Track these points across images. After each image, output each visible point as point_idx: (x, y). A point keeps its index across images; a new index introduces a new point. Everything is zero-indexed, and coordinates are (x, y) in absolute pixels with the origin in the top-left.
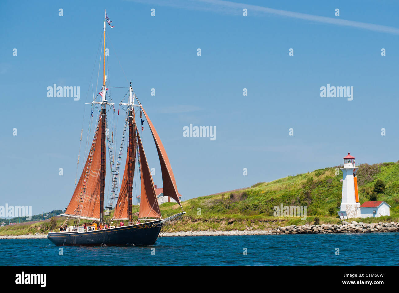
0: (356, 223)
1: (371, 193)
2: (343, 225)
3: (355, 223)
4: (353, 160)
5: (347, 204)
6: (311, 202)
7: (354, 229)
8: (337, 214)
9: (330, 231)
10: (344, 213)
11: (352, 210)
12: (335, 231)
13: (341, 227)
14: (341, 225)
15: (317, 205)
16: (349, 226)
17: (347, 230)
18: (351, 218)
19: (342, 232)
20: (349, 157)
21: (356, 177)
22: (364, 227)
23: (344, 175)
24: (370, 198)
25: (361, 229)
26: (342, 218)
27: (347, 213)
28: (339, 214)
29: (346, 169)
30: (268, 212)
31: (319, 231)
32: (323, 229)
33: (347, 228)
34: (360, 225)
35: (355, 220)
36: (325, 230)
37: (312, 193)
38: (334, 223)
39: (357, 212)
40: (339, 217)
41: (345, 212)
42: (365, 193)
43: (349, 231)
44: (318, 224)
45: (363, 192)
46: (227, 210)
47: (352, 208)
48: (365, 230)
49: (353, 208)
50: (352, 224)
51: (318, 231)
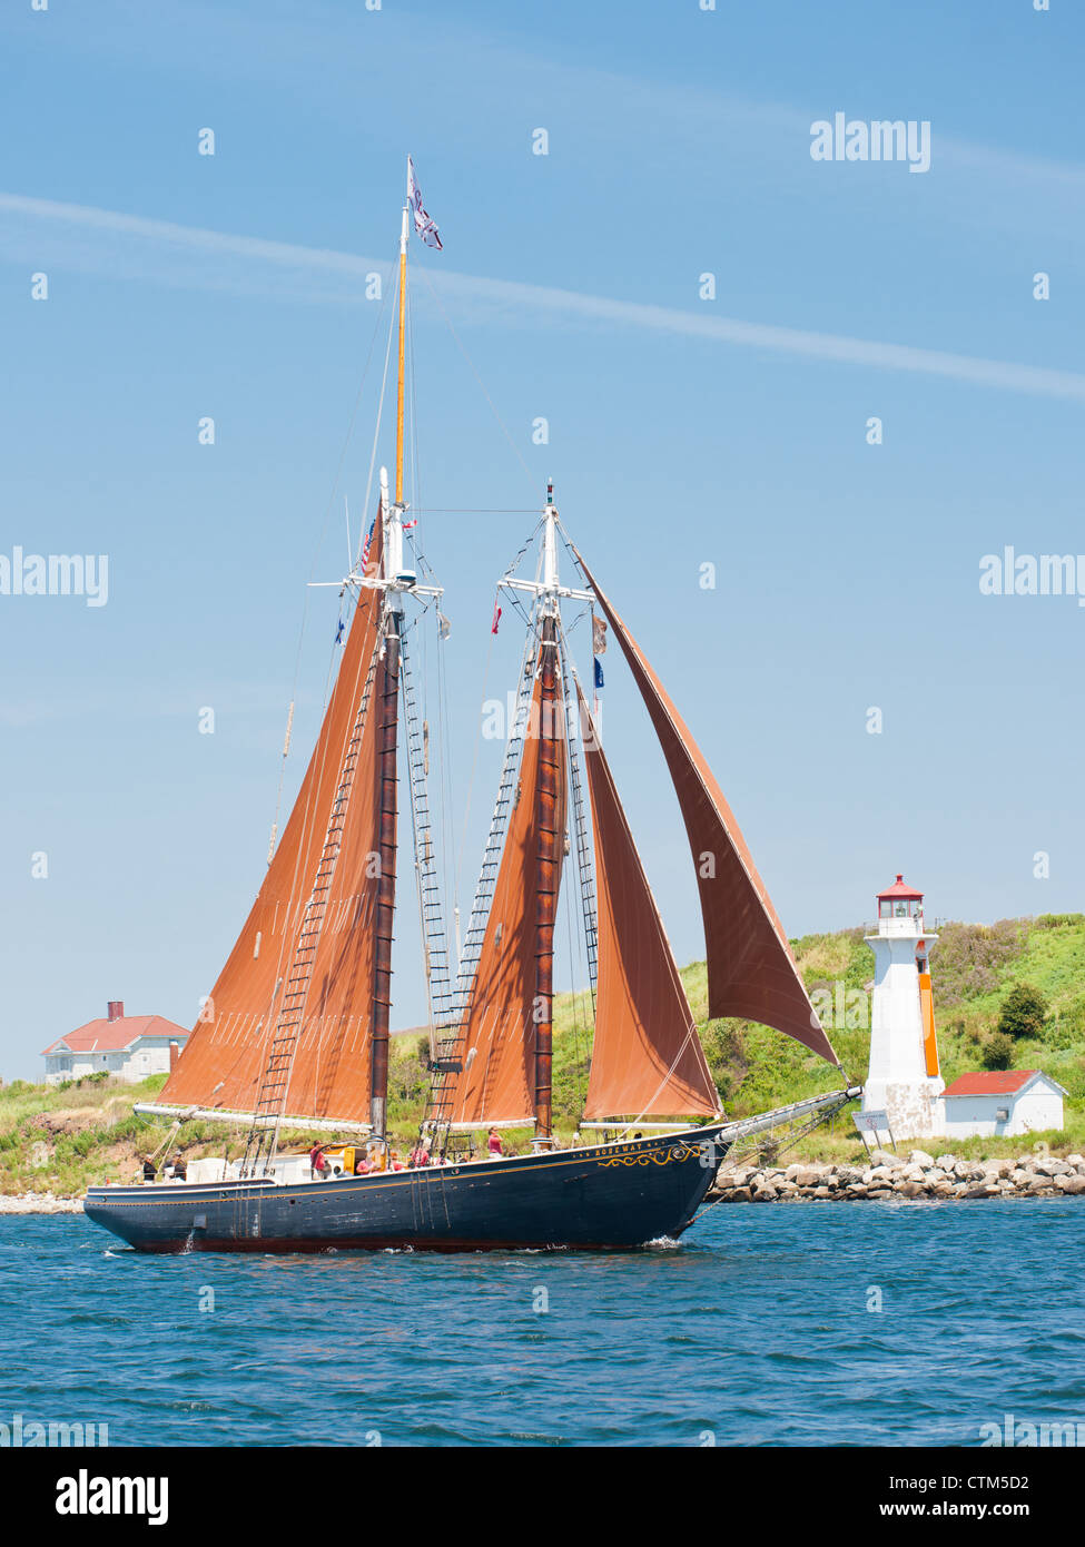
0: (928, 1160)
1: (987, 1038)
2: (872, 1167)
3: (923, 1158)
4: (914, 904)
5: (890, 1081)
6: (744, 1076)
7: (918, 1186)
8: (851, 1122)
9: (821, 1190)
10: (878, 1119)
11: (909, 1106)
12: (841, 1193)
13: (868, 1177)
14: (867, 1167)
15: (769, 1086)
16: (900, 1170)
17: (890, 1188)
18: (906, 1138)
19: (871, 1194)
20: (900, 891)
21: (928, 971)
22: (960, 1173)
23: (878, 963)
24: (983, 1058)
25: (947, 1185)
26: (869, 1136)
27: (892, 1120)
28: (860, 1125)
29: (887, 940)
30: (570, 1112)
31: (779, 1191)
32: (793, 1185)
33: (891, 1181)
34: (943, 1169)
35: (923, 1149)
36: (802, 1186)
37: (751, 1039)
38: (838, 1159)
39: (930, 1114)
40: (858, 1135)
41: (882, 1115)
42: (964, 1039)
43: (898, 1191)
44: (775, 1162)
45: (956, 1032)
46: (408, 1104)
47: (911, 1098)
48: (962, 1187)
49: (914, 1099)
50: (909, 1161)
51: (772, 1190)
